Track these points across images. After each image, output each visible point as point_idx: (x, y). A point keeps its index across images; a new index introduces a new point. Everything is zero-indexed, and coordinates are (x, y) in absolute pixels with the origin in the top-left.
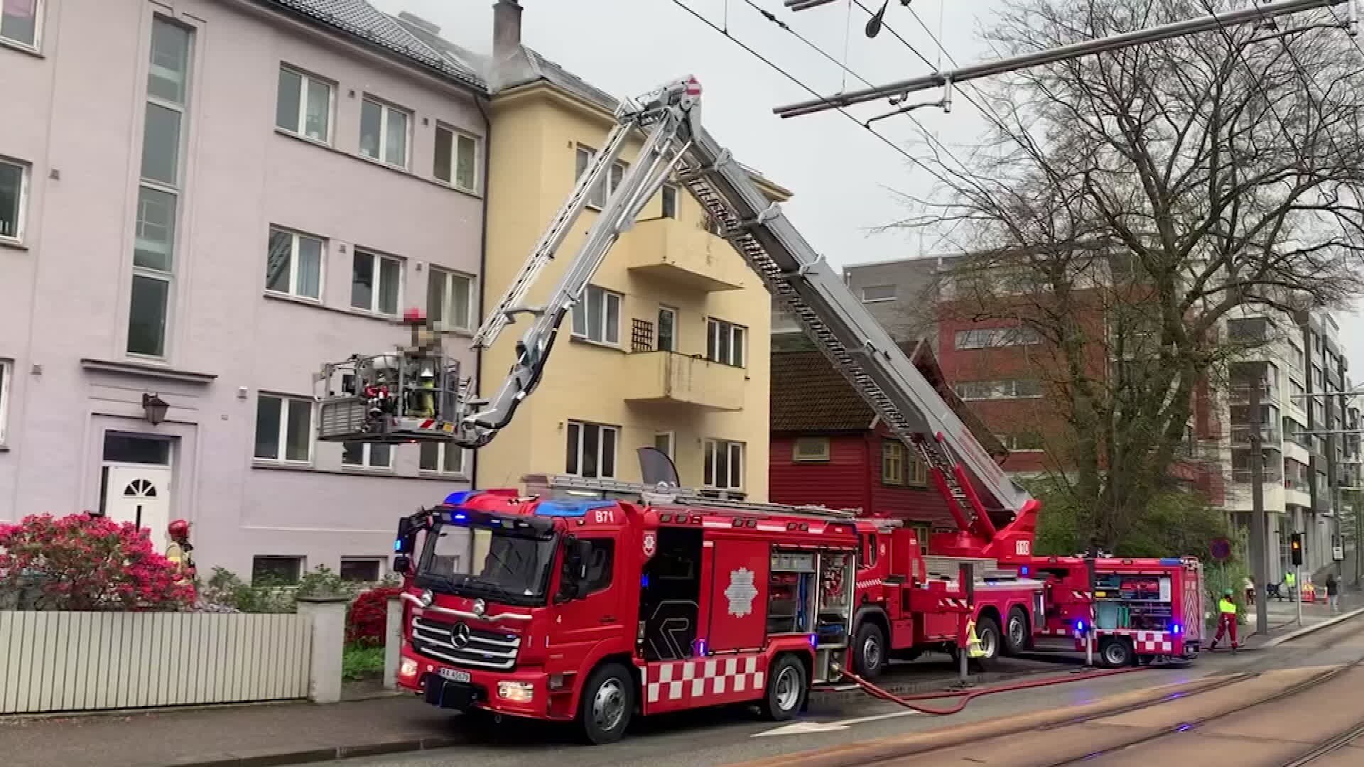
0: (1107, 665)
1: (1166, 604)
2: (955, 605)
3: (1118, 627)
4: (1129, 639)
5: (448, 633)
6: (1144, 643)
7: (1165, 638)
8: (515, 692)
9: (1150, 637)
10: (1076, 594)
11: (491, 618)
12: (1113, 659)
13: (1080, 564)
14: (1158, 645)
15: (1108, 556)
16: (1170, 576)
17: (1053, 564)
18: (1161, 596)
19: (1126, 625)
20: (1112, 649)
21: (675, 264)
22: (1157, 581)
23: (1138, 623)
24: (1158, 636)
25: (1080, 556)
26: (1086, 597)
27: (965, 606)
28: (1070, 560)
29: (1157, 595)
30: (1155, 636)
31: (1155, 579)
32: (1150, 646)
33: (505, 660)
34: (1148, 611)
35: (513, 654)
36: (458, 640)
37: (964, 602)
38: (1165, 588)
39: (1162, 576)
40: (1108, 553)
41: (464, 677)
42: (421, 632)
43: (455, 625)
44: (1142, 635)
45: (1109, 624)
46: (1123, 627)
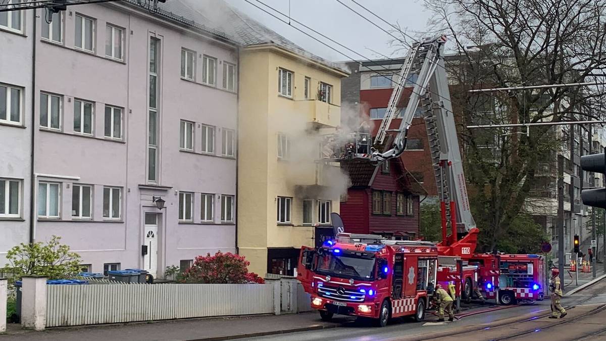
0: (503, 304)
1: (530, 276)
2: (455, 278)
3: (507, 287)
4: (513, 292)
5: (336, 290)
6: (520, 293)
7: (530, 291)
8: (364, 309)
9: (522, 291)
10: (491, 271)
11: (356, 285)
12: (504, 301)
13: (489, 257)
14: (527, 295)
15: (502, 253)
16: (533, 263)
17: (476, 257)
18: (528, 271)
19: (511, 286)
20: (504, 297)
21: (319, 122)
22: (527, 265)
23: (517, 285)
24: (527, 290)
25: (489, 253)
26: (496, 273)
27: (460, 278)
28: (484, 255)
29: (526, 272)
30: (525, 291)
31: (525, 264)
32: (523, 295)
33: (360, 299)
34: (522, 279)
35: (364, 297)
36: (340, 293)
37: (459, 277)
38: (531, 268)
39: (529, 263)
40: (502, 252)
41: (344, 305)
42: (321, 289)
43: (339, 287)
44: (519, 290)
45: (502, 286)
46: (510, 287)
